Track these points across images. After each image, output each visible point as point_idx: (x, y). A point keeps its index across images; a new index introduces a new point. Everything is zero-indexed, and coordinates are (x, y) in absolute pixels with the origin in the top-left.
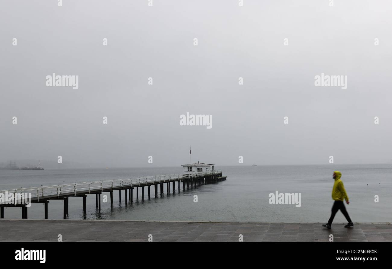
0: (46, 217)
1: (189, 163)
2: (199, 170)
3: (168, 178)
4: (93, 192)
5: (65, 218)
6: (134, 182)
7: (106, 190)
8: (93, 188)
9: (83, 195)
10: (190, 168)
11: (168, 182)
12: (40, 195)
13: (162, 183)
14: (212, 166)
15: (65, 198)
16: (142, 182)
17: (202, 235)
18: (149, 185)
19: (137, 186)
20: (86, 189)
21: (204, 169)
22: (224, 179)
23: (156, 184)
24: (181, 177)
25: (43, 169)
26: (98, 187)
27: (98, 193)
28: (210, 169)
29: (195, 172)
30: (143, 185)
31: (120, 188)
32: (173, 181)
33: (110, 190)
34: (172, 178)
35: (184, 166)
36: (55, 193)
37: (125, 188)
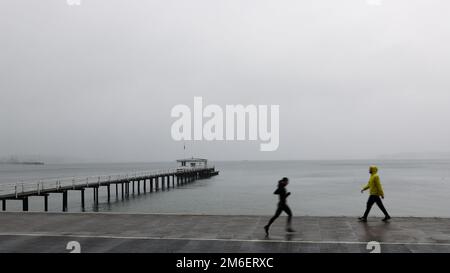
0: (46, 209)
1: (183, 158)
2: (193, 165)
3: (162, 173)
4: (90, 186)
5: (64, 210)
6: (130, 177)
7: (103, 184)
8: (91, 182)
9: (81, 188)
10: (184, 163)
11: (163, 176)
12: (40, 189)
13: (157, 177)
14: (205, 161)
15: (64, 191)
16: (138, 176)
17: (196, 227)
18: (145, 179)
19: (133, 180)
20: (84, 183)
21: (197, 164)
22: (217, 173)
23: (151, 178)
24: (175, 171)
25: (43, 164)
26: (96, 181)
27: (95, 186)
28: (203, 164)
29: (188, 167)
30: (139, 180)
31: (117, 182)
32: (168, 176)
33: (107, 184)
34: (167, 172)
35: (178, 161)
36: (55, 187)
37: (122, 182)
